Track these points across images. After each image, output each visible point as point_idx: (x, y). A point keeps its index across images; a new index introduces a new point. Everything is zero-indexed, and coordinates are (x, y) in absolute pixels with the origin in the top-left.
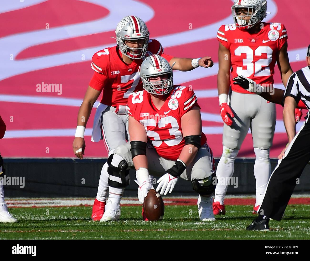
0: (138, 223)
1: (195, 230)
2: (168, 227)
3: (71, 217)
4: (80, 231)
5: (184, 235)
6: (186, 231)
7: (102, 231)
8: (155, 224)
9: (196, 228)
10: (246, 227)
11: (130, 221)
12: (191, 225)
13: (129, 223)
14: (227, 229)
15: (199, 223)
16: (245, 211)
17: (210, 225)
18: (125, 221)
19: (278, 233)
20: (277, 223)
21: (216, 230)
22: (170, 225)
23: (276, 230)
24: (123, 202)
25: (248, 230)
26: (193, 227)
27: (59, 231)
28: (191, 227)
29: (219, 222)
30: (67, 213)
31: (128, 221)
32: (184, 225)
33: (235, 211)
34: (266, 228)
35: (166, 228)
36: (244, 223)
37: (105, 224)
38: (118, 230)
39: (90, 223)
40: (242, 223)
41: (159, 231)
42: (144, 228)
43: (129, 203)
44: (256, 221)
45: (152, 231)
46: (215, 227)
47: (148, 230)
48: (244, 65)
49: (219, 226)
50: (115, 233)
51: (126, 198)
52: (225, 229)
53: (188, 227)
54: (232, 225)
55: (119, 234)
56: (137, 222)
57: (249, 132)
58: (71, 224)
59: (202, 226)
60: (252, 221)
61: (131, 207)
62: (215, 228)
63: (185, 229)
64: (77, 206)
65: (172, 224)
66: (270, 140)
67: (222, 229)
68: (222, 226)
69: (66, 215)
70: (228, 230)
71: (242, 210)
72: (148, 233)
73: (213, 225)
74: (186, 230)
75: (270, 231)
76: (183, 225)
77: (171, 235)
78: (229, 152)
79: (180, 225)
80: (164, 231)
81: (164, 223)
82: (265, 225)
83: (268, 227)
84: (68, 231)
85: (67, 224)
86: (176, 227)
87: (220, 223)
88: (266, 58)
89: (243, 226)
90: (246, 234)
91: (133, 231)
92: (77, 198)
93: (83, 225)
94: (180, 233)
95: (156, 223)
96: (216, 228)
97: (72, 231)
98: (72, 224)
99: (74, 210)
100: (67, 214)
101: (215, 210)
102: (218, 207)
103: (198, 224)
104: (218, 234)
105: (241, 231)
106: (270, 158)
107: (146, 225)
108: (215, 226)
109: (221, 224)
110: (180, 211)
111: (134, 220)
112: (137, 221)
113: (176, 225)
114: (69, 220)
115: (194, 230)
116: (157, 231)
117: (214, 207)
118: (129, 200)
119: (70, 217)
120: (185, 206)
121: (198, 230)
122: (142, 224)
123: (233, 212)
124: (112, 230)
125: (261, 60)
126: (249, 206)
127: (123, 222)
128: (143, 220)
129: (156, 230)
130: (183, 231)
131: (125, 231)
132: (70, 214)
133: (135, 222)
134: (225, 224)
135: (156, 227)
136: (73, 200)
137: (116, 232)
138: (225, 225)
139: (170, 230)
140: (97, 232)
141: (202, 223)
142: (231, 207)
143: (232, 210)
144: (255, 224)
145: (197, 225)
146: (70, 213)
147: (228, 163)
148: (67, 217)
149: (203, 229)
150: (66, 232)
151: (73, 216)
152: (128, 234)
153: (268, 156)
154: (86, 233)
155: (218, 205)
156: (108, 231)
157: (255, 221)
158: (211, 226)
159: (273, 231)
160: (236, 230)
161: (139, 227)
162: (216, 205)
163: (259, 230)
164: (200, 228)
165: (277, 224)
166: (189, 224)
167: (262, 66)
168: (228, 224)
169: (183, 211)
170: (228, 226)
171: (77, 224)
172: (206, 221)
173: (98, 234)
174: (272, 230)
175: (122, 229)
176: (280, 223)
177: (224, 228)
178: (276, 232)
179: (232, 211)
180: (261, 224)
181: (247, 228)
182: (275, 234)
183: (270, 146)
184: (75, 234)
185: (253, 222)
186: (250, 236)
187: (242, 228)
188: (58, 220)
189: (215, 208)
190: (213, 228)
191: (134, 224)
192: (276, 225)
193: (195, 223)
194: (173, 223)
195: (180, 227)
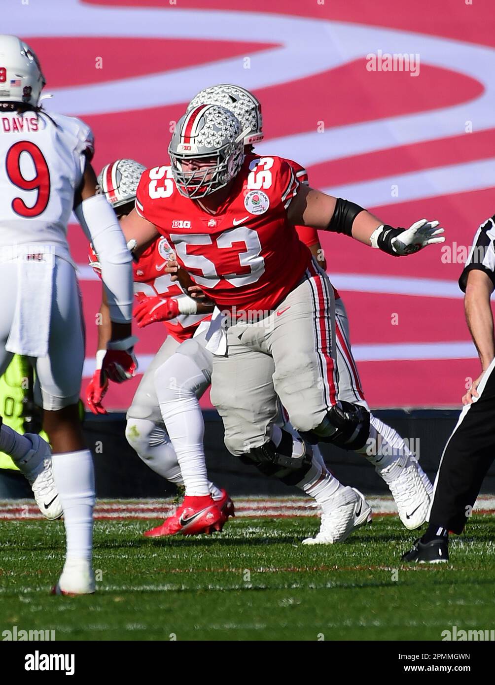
4: (426, 569)
7: (473, 567)
30: (394, 528)
37: (479, 552)
69: (393, 533)
82: (440, 551)
84: (400, 567)
97: (408, 568)
100: (396, 531)
132: (401, 531)
140: (463, 570)
154: (438, 572)
156: (487, 567)
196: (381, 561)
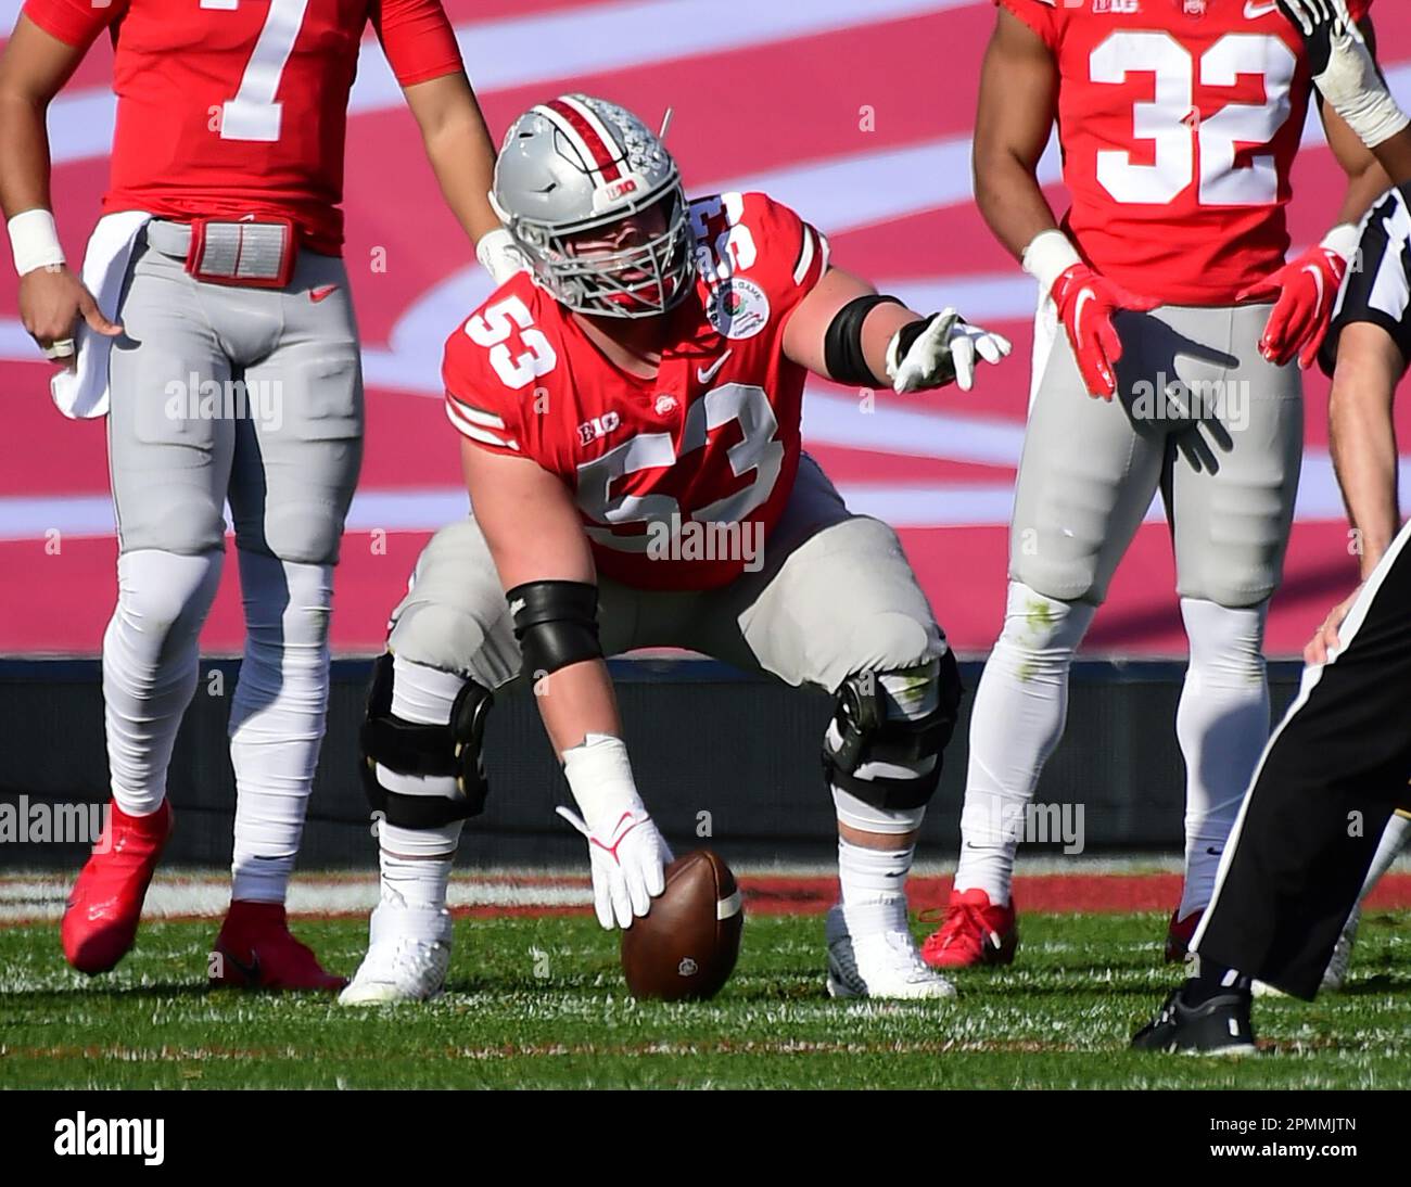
0: (540, 1010)
1: (850, 1047)
2: (706, 1029)
3: (175, 976)
4: (226, 1057)
5: (795, 1078)
6: (801, 1051)
7: (342, 1052)
8: (632, 1014)
9: (854, 1036)
10: (1127, 1035)
11: (496, 997)
12: (832, 1017)
13: (493, 1010)
14: (1027, 1041)
15: (872, 1008)
16: (1127, 944)
17: (933, 1021)
18: (470, 1002)
19: (1302, 1066)
20: (1301, 1008)
21: (967, 1049)
22: (717, 1020)
23: (1290, 1050)
24: (459, 894)
25: (1142, 1050)
26: (838, 1029)
27: (109, 1056)
28: (829, 1030)
29: (984, 1005)
30: (151, 955)
31: (487, 999)
32: (789, 1021)
33: (1067, 941)
34: (1240, 1040)
35: (692, 1035)
36: (1121, 1013)
37: (359, 1015)
38: (430, 1050)
39: (281, 1010)
40: (1108, 1009)
41: (657, 1054)
42: (573, 1036)
43: (492, 901)
44: (1184, 1001)
45: (617, 1054)
46: (962, 1030)
47: (596, 1051)
48: (1140, 133)
49: (982, 1027)
50: (417, 1064)
51: (474, 873)
52: (1015, 1042)
53: (812, 1031)
54: (1051, 1022)
55: (437, 1071)
56: (535, 1005)
57: (1156, 509)
58: (178, 1015)
59: (887, 1026)
60: (1164, 999)
61: (501, 922)
62: (959, 1038)
63: (797, 1043)
64: (209, 917)
65: (726, 1013)
66: (1272, 554)
67: (999, 1043)
68: (1001, 1029)
69: (147, 965)
70: (1030, 1047)
71: (1108, 941)
72: (596, 1063)
73: (949, 1022)
74: (802, 1046)
75: (1258, 1056)
76: (784, 1019)
77: (720, 1076)
78: (1046, 618)
79: (769, 1018)
80: (683, 1052)
81: (681, 1009)
82: (1233, 1024)
83: (1247, 1036)
84: (161, 1051)
85: (155, 1018)
86: (749, 1028)
87: (987, 1008)
88: (1261, 99)
89: (1114, 1024)
90: (1127, 1074)
91: (514, 1052)
92: (209, 875)
93: (241, 1019)
94: (768, 1062)
95: (636, 1011)
96: (967, 1036)
97: (180, 1053)
98: (182, 1016)
99: (192, 940)
100: (155, 960)
101: (964, 937)
102: (978, 916)
103: (865, 1015)
104: (976, 1068)
105: (1100, 1055)
106: (1264, 655)
107: (585, 1022)
108: (963, 1024)
109: (995, 1016)
110: (772, 946)
111: (517, 994)
112: (535, 998)
113: (749, 1018)
114: (162, 991)
115: (846, 1046)
116: (642, 1055)
117: (958, 921)
118: (494, 882)
119: (170, 981)
120: (795, 917)
121: (868, 1045)
122: (561, 1014)
123: (1061, 948)
124: (395, 1051)
125: (1230, 108)
126: (1149, 919)
127: (455, 1007)
128: (566, 997)
129: (637, 1047)
130: (788, 1055)
131: (468, 1053)
132: (167, 961)
133: (522, 1003)
134: (1018, 1014)
135: (641, 1035)
136: (185, 882)
137: (423, 1061)
138: (1013, 1021)
139: (716, 1047)
140: (316, 1060)
141: (890, 1009)
142: (1050, 921)
143: (1055, 940)
144: (1177, 1015)
145: (861, 1019)
146: (171, 955)
147: (1036, 677)
148: (151, 977)
149: (894, 1043)
150: (146, 1063)
151: (185, 971)
152: (485, 1069)
153: (1258, 645)
154: (257, 1063)
155: (979, 907)
156: (378, 1051)
157: (1177, 1000)
158: (941, 1029)
159: (1279, 1054)
160: (1072, 1050)
161: (548, 1033)
162: (967, 908)
163: (1202, 1048)
164: (881, 1037)
165: (1298, 1015)
166: (817, 1013)
167: (1236, 142)
168: (1032, 1017)
169: (786, 946)
170: (1030, 1024)
171: (205, 1017)
172: (908, 999)
173: (320, 1071)
174: (1272, 1049)
175: (455, 1038)
176: (1313, 1009)
177: (1010, 1037)
178: (1293, 1057)
179: (1054, 945)
180: (1213, 1014)
181: (1136, 1038)
182: (1286, 1069)
183: (1272, 589)
184: (199, 1074)
185: (1166, 1007)
186: (1152, 1080)
187: (1108, 1036)
188: (104, 992)
189: (964, 925)
190: (948, 1040)
191: (522, 1017)
192: (1294, 1023)
193: (851, 1010)
194: (732, 1009)
195: (772, 1029)
196: (115, 1037)
